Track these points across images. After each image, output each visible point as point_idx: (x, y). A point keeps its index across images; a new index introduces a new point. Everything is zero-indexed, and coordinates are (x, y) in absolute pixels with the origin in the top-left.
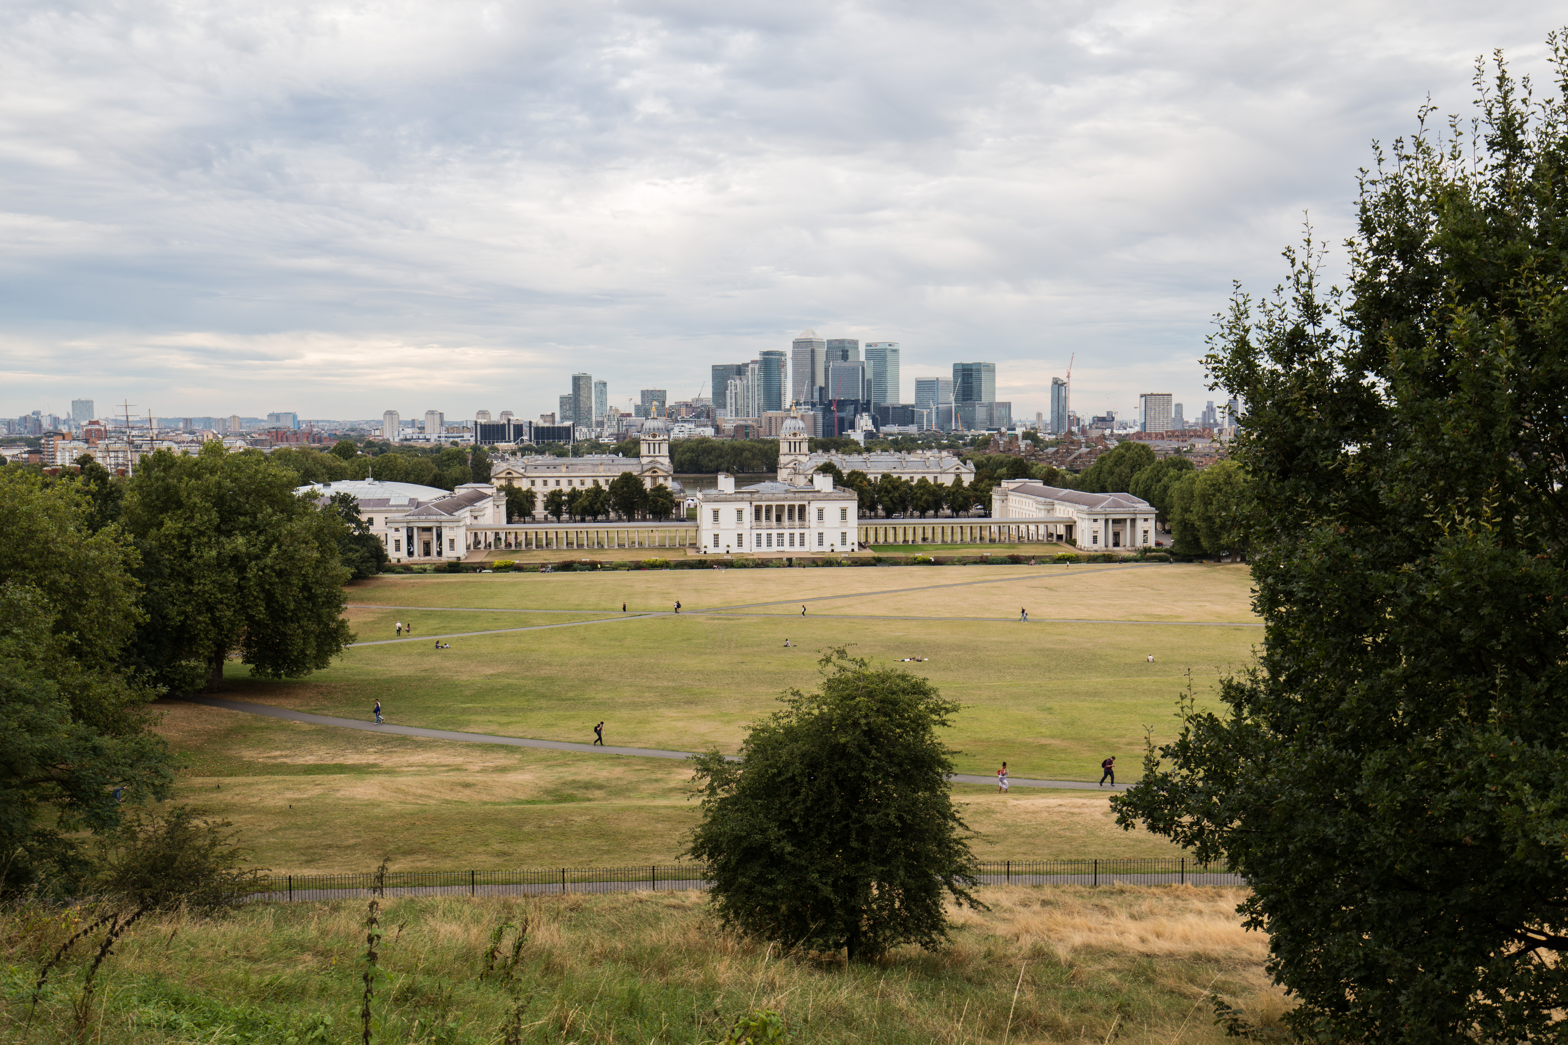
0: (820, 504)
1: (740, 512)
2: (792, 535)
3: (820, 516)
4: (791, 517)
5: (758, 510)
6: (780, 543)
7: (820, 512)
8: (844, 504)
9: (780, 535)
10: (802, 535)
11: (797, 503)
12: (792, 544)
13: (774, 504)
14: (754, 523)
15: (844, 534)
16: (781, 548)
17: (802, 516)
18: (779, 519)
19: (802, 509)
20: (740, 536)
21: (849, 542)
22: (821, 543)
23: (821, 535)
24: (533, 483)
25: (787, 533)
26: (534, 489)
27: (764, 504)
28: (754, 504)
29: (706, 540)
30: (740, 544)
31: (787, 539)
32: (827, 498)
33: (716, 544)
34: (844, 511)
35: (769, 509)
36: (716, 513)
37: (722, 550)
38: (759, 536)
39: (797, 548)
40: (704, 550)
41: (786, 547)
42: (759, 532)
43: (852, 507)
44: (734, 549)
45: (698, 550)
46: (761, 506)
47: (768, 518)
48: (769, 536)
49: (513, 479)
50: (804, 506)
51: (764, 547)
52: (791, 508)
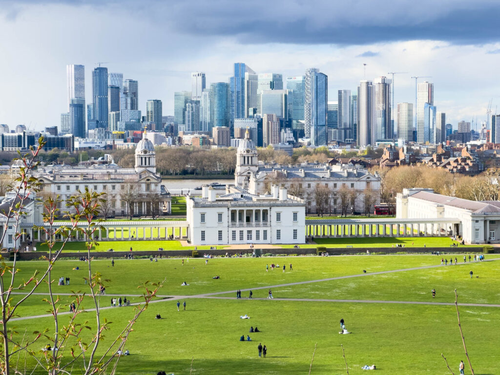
0: (278, 209)
1: (220, 215)
2: (258, 232)
3: (278, 218)
4: (257, 219)
5: (233, 213)
6: (249, 237)
7: (278, 215)
8: (295, 209)
9: (249, 232)
10: (265, 232)
11: (262, 209)
12: (258, 238)
13: (245, 209)
14: (230, 223)
15: (295, 231)
17: (265, 218)
18: (248, 220)
19: (265, 213)
20: (220, 232)
21: (298, 237)
22: (279, 237)
23: (279, 232)
25: (254, 230)
26: (58, 192)
27: (238, 209)
28: (231, 209)
29: (196, 236)
30: (220, 238)
31: (254, 234)
32: (284, 205)
33: (203, 238)
34: (295, 214)
35: (241, 212)
36: (203, 216)
37: (207, 242)
38: (234, 232)
39: (262, 241)
40: (194, 242)
41: (255, 241)
42: (234, 229)
43: (302, 211)
44: (216, 242)
45: (190, 242)
46: (236, 211)
47: (241, 219)
48: (241, 232)
49: (44, 185)
50: (267, 210)
51: (238, 240)
52: (257, 212)
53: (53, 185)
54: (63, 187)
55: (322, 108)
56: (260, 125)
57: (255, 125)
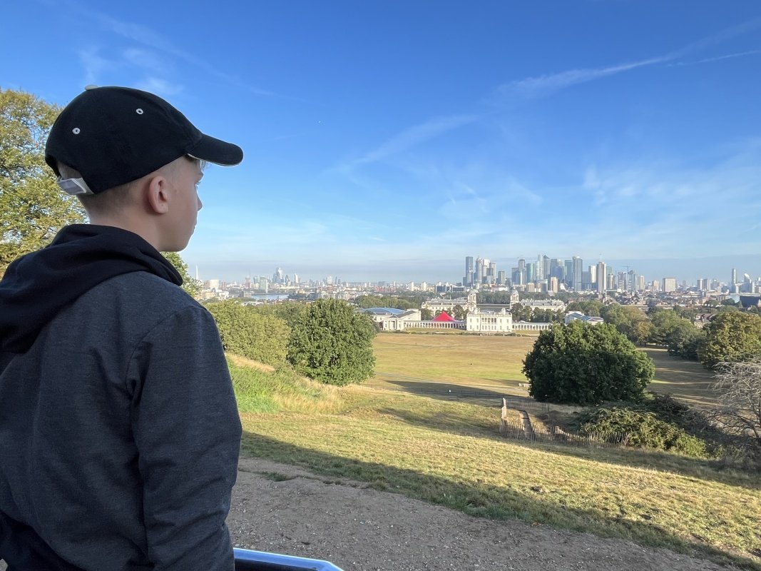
0: (500, 318)
1: (477, 319)
4: (492, 321)
5: (483, 319)
6: (489, 328)
7: (501, 320)
8: (508, 318)
9: (489, 326)
10: (495, 327)
13: (487, 317)
15: (508, 327)
16: (489, 330)
17: (495, 321)
18: (489, 322)
19: (495, 319)
20: (478, 326)
21: (509, 329)
22: (501, 329)
23: (501, 327)
25: (491, 326)
26: (432, 310)
27: (484, 317)
28: (482, 317)
29: (468, 327)
30: (477, 328)
32: (503, 316)
33: (471, 328)
34: (508, 321)
35: (486, 319)
36: (471, 320)
37: (472, 330)
38: (483, 326)
39: (494, 330)
40: (467, 330)
41: (491, 330)
43: (510, 319)
44: (476, 330)
47: (486, 321)
48: (486, 326)
51: (484, 330)
52: (492, 319)
53: (431, 307)
54: (435, 308)
55: (580, 274)
56: (549, 282)
57: (546, 282)
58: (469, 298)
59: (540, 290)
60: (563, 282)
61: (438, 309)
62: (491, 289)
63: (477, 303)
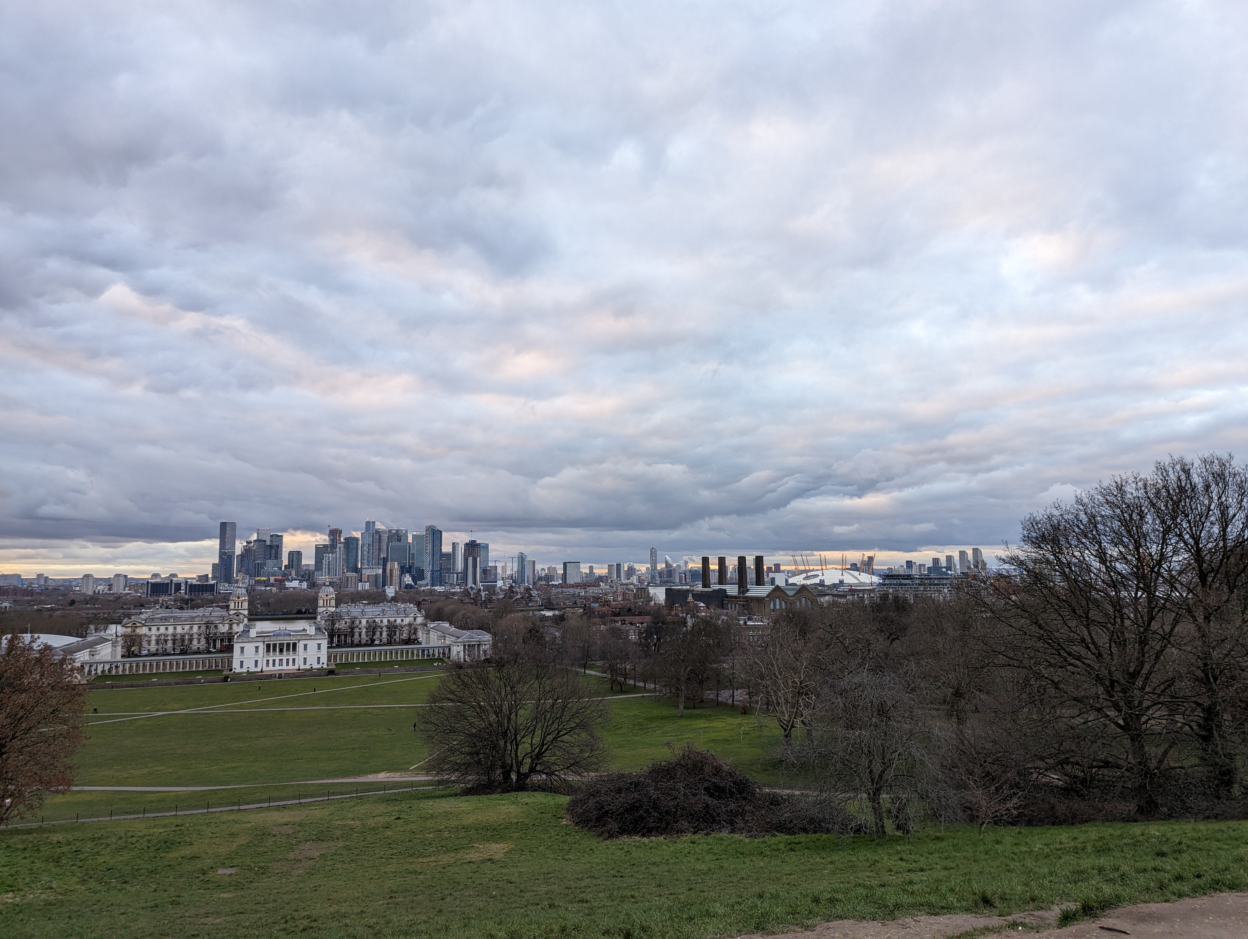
0: (306, 642)
1: (257, 648)
2: (288, 660)
3: (305, 649)
4: (288, 649)
5: (268, 646)
6: (281, 664)
7: (305, 646)
8: (319, 642)
9: (281, 660)
10: (294, 660)
11: (292, 642)
12: (288, 664)
13: (278, 642)
14: (265, 654)
15: (319, 658)
16: (281, 668)
17: (294, 649)
18: (281, 651)
19: (295, 645)
20: (256, 661)
21: (321, 662)
22: (305, 663)
23: (305, 659)
24: (150, 630)
25: (285, 658)
26: (148, 633)
27: (272, 643)
28: (266, 643)
29: (236, 665)
30: (256, 666)
31: (284, 662)
32: (310, 638)
33: (242, 666)
34: (319, 645)
35: (275, 645)
36: (242, 648)
37: (244, 670)
38: (268, 661)
39: (291, 667)
40: (233, 670)
41: (284, 667)
42: (268, 658)
43: (325, 643)
44: (253, 669)
45: (231, 670)
46: (270, 644)
47: (274, 650)
48: (274, 661)
49: (136, 627)
50: (296, 643)
51: (271, 667)
52: (288, 645)
53: (144, 628)
54: (154, 629)
55: (437, 557)
56: (384, 571)
57: (380, 571)
58: (232, 606)
59: (367, 586)
60: (408, 572)
61: (162, 630)
62: (272, 585)
63: (250, 613)
